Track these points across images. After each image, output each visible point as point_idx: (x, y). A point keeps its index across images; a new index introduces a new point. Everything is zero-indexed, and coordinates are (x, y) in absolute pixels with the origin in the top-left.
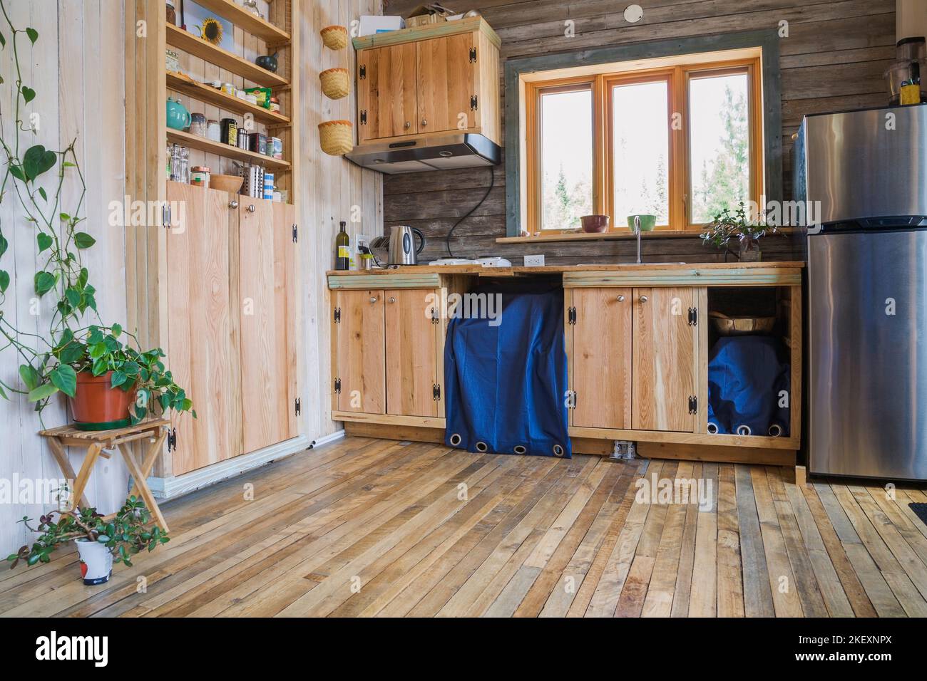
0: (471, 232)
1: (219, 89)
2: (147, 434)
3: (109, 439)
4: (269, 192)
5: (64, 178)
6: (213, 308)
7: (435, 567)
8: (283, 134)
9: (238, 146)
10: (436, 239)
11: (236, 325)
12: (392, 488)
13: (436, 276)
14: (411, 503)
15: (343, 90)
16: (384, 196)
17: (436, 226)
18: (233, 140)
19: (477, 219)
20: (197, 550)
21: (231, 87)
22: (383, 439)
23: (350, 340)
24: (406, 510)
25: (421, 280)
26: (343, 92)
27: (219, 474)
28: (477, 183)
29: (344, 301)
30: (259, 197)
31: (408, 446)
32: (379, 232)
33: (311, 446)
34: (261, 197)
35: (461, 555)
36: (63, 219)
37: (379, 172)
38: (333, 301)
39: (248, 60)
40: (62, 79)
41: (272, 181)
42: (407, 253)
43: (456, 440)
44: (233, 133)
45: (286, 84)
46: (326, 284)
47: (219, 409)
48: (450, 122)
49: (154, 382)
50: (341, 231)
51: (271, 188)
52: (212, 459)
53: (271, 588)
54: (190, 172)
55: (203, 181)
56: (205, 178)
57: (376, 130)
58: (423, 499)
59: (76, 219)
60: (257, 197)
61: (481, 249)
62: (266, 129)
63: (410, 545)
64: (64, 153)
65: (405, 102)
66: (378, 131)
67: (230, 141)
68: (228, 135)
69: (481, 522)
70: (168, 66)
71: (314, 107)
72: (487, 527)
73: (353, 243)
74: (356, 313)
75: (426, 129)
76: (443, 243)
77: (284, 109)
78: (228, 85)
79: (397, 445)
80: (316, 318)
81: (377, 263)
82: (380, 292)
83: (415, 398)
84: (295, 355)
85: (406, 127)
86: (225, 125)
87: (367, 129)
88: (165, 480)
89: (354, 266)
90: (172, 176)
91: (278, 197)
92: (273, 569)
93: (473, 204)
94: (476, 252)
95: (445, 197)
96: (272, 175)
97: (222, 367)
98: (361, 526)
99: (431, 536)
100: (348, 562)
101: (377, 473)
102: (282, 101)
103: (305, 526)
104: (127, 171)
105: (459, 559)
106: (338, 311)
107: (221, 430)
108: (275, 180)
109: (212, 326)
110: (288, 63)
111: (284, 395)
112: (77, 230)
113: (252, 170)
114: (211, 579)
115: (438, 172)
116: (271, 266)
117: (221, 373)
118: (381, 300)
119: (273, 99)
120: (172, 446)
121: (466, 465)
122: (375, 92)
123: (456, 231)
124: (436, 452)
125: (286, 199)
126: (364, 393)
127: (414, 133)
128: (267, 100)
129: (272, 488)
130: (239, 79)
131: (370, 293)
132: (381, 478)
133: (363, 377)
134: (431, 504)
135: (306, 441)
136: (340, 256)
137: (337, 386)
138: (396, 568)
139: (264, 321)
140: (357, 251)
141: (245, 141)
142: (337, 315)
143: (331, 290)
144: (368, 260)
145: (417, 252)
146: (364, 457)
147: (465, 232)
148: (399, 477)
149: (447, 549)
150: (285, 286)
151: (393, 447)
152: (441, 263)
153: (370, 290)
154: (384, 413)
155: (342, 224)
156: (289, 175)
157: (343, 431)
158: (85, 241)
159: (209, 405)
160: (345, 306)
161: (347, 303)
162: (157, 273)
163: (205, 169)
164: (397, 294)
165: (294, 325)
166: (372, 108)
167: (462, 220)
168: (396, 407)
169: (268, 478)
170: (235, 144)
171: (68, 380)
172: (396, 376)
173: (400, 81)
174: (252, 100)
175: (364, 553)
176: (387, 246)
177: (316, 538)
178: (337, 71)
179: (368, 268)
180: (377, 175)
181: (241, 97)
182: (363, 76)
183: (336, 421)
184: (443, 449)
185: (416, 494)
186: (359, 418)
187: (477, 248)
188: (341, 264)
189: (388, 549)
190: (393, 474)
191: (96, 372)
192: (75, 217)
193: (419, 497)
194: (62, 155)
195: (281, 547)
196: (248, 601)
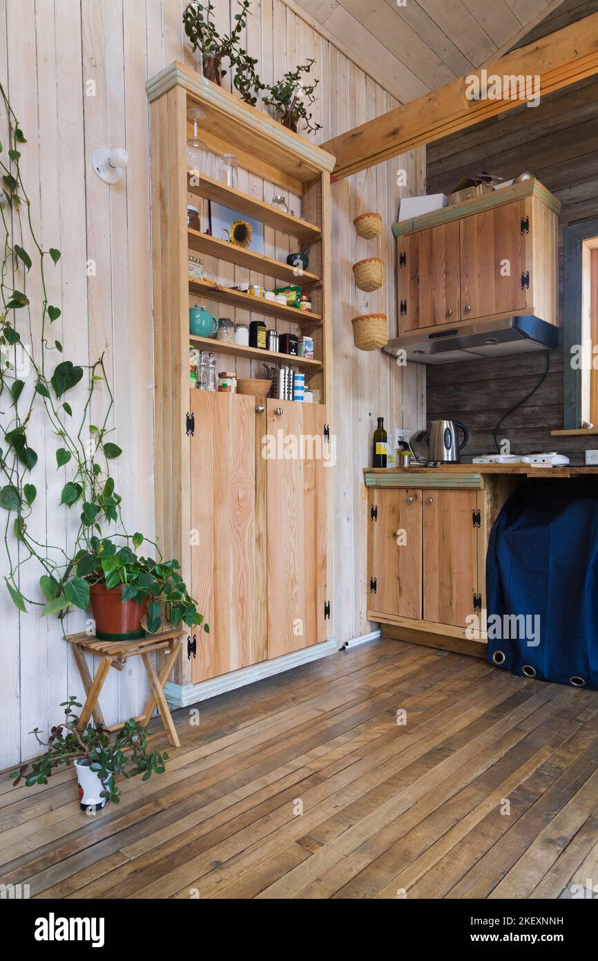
0: (523, 424)
1: (246, 291)
2: (161, 645)
3: (120, 652)
4: (298, 393)
5: (94, 391)
6: (238, 513)
7: (453, 855)
8: (315, 333)
9: (267, 348)
10: (482, 432)
11: (263, 529)
12: (419, 716)
13: (478, 476)
14: (438, 741)
15: (377, 281)
16: (427, 387)
17: (482, 418)
18: (261, 343)
19: (529, 409)
20: (199, 777)
21: (260, 289)
22: (419, 645)
23: (386, 539)
24: (430, 752)
25: (461, 480)
26: (377, 283)
27: (241, 681)
28: (529, 370)
29: (381, 499)
30: (289, 399)
31: (445, 657)
32: (421, 426)
33: (344, 648)
34: (291, 399)
35: (490, 842)
36: (92, 430)
37: (422, 363)
38: (370, 498)
39: (280, 261)
40: (91, 296)
41: (303, 382)
42: (448, 449)
43: (499, 658)
44: (261, 336)
45: (318, 281)
46: (363, 481)
47: (242, 616)
48: (497, 305)
49: (166, 596)
50: (379, 427)
51: (302, 388)
52: (234, 666)
53: (257, 852)
54: (217, 378)
55: (230, 387)
56: (232, 383)
57: (416, 321)
58: (452, 737)
59: (103, 430)
60: (286, 398)
61: (533, 442)
62: (299, 328)
63: (426, 812)
64: (94, 367)
65: (447, 287)
66: (418, 321)
67: (259, 344)
68: (256, 338)
69: (520, 788)
70: (192, 273)
71: (350, 302)
72: (526, 799)
73: (393, 438)
74: (393, 512)
75: (471, 315)
76: (490, 436)
77: (316, 307)
78: (256, 287)
79: (434, 654)
80: (352, 517)
81: (417, 458)
82: (417, 491)
83: (454, 606)
84: (325, 558)
85: (448, 315)
86: (254, 328)
87: (407, 319)
88: (184, 688)
89: (391, 464)
90: (199, 384)
91: (309, 397)
92: (268, 820)
93: (524, 393)
94: (528, 446)
95: (493, 386)
96: (303, 375)
97: (247, 573)
98: (375, 769)
99: (454, 800)
100: (351, 826)
101: (406, 691)
102: (314, 299)
103: (317, 758)
104: (156, 381)
105: (485, 849)
106: (374, 509)
107: (244, 636)
108: (307, 381)
109: (237, 532)
110: (319, 257)
111: (313, 599)
112: (106, 440)
113: (282, 371)
114: (201, 823)
115: (484, 360)
116: (300, 467)
117: (245, 578)
118: (418, 500)
119: (304, 297)
120: (192, 654)
121: (508, 694)
122: (415, 279)
123: (505, 423)
124: (475, 669)
125: (318, 398)
126: (400, 595)
127: (458, 321)
128: (297, 299)
129: (293, 699)
130: (270, 280)
131: (407, 492)
132: (409, 699)
133: (398, 578)
134: (461, 746)
135: (335, 645)
136: (377, 453)
137: (373, 585)
138: (403, 847)
139: (292, 524)
140: (397, 446)
141: (274, 343)
142: (374, 513)
143: (368, 487)
144: (406, 457)
145: (459, 448)
146: (397, 667)
147: (515, 424)
148: (429, 700)
149: (471, 827)
150: (315, 487)
151: (429, 658)
152: (486, 459)
153: (407, 489)
154: (420, 618)
155: (380, 420)
156: (321, 374)
157: (379, 632)
158: (112, 451)
159: (232, 610)
160: (382, 505)
161: (384, 501)
162: (180, 482)
163: (232, 375)
164: (435, 494)
165: (324, 527)
166: (412, 297)
167: (511, 411)
168: (433, 614)
169: (293, 684)
170: (264, 346)
171: (81, 593)
172: (434, 580)
173: (443, 265)
174: (282, 300)
175: (372, 814)
176: (428, 441)
177: (322, 780)
178: (370, 261)
179: (406, 464)
180: (419, 367)
181: (270, 297)
182: (403, 264)
183: (372, 622)
184: (485, 667)
185: (445, 730)
186: (394, 621)
187: (529, 441)
188: (378, 461)
189: (400, 812)
190: (424, 696)
191: (109, 585)
192: (102, 428)
193: (449, 734)
194: (91, 369)
195: (283, 788)
196: (228, 867)
